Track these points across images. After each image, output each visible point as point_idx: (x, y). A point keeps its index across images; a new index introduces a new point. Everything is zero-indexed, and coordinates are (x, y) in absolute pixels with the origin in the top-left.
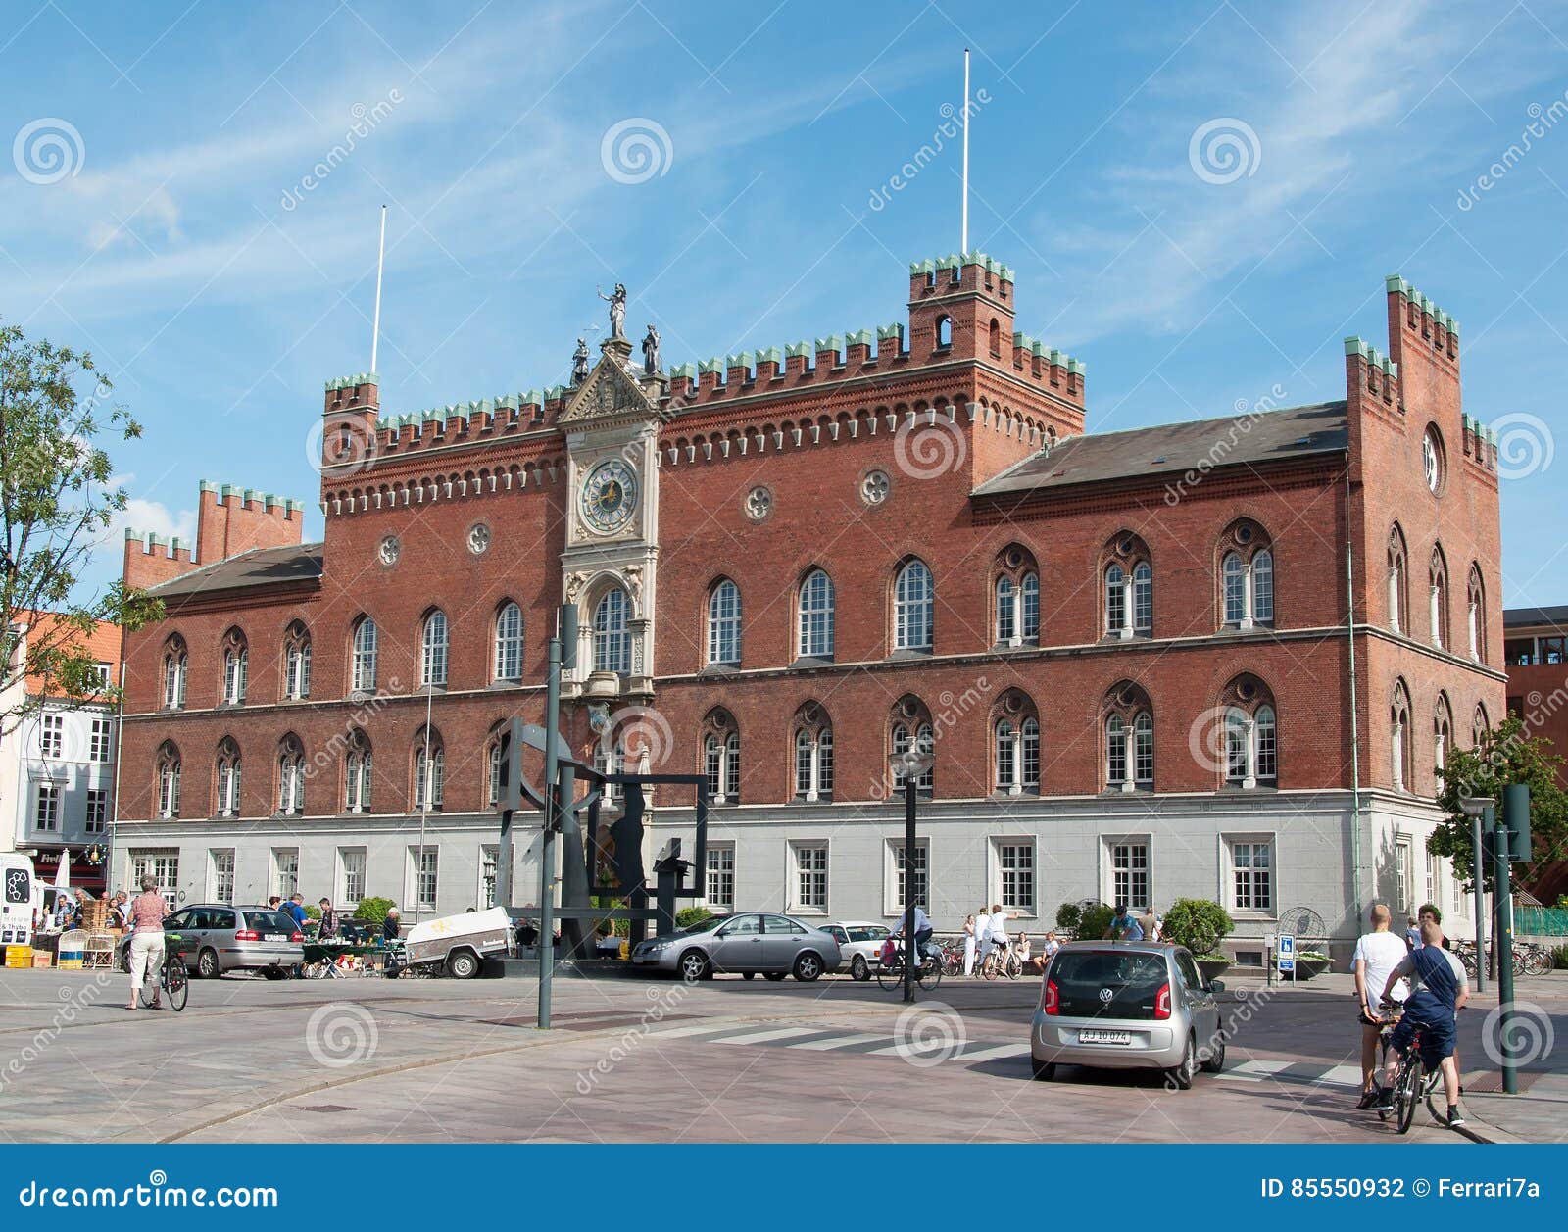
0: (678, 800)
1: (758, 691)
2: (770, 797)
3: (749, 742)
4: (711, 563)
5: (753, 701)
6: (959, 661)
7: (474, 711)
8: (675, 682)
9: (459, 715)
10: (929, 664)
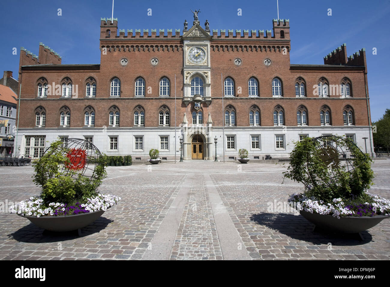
0: (220, 125)
1: (241, 102)
2: (245, 125)
3: (239, 113)
4: (226, 73)
5: (239, 104)
6: (290, 99)
7: (155, 102)
8: (217, 99)
9: (150, 103)
10: (283, 99)
